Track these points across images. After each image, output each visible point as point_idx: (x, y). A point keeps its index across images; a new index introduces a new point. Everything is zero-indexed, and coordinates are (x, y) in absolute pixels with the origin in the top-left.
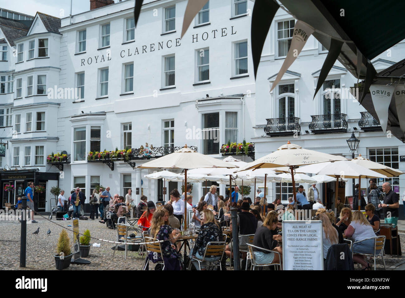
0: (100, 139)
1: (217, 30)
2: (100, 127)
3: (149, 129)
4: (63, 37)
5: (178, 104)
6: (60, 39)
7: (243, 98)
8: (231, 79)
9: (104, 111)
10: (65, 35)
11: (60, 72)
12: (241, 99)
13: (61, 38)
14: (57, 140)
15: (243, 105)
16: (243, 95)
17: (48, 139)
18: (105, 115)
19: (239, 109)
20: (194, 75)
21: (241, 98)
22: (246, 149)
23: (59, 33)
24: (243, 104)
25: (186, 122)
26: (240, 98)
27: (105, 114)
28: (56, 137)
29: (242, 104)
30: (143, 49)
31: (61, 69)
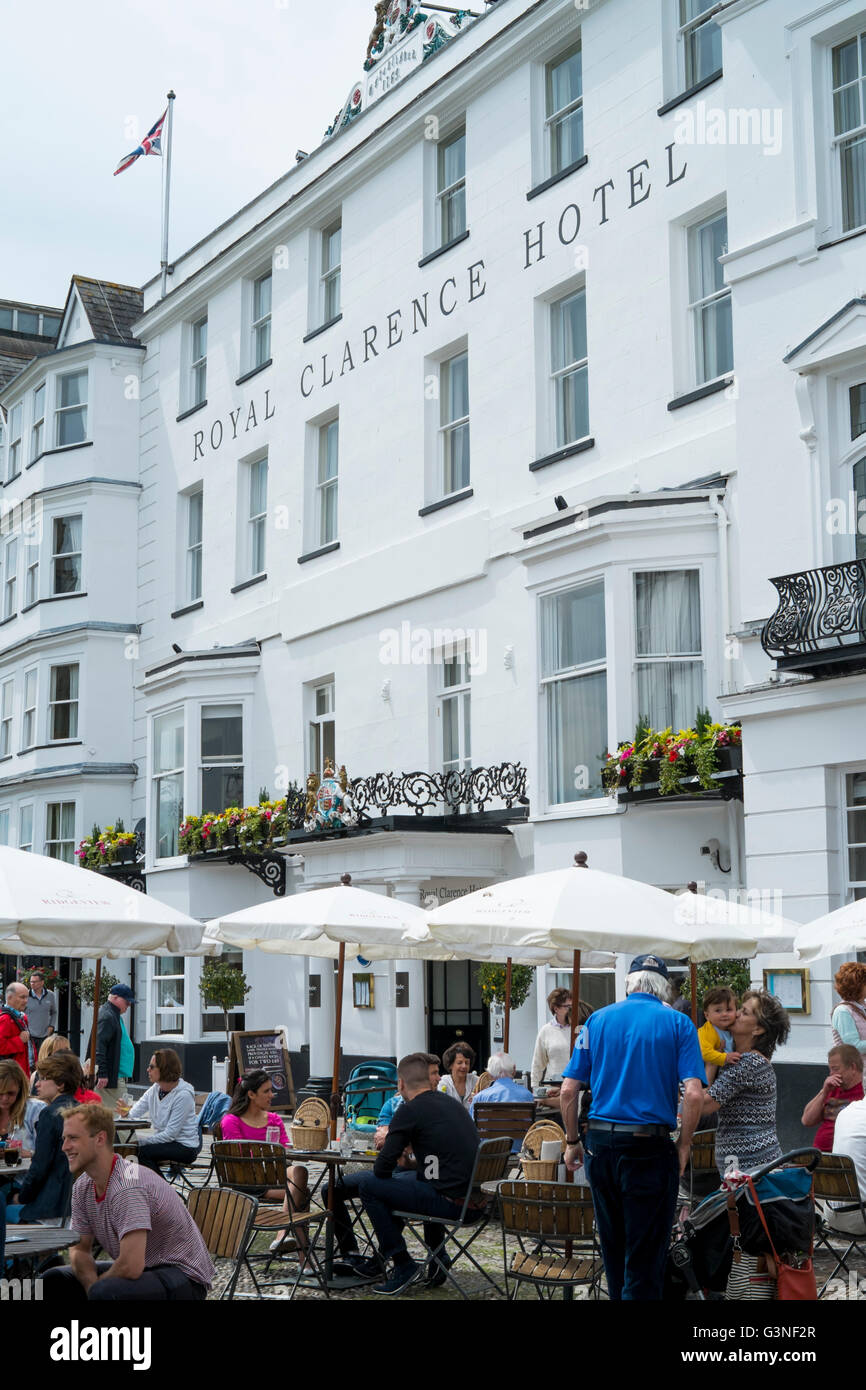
0: (240, 760)
1: (610, 183)
2: (240, 706)
3: (387, 696)
4: (148, 357)
5: (478, 570)
6: (141, 368)
7: (721, 498)
8: (674, 406)
9: (252, 637)
10: (153, 347)
11: (139, 497)
12: (714, 499)
13: (142, 361)
14: (132, 777)
15: (723, 531)
16: (721, 481)
17: (84, 773)
18: (257, 654)
19: (706, 555)
20: (532, 420)
21: (713, 493)
22: (705, 757)
23: (137, 344)
24: (723, 522)
25: (509, 647)
26: (707, 499)
27: (256, 649)
28: (130, 761)
29: (716, 524)
30: (367, 344)
31: (141, 486)
